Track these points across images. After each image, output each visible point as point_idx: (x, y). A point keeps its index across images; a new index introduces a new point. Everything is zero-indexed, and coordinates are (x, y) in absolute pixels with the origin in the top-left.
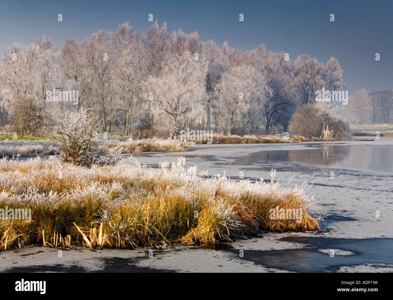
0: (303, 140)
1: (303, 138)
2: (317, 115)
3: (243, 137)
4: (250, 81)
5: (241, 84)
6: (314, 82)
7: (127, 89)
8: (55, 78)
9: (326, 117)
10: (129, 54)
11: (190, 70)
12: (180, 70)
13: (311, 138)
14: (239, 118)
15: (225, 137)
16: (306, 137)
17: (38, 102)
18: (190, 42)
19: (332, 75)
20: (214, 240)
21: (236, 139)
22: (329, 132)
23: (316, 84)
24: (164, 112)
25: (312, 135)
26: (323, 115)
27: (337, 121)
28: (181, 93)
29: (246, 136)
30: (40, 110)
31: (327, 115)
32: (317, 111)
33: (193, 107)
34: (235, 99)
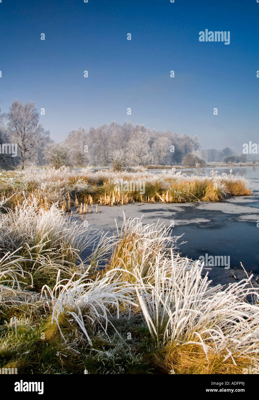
0: (188, 168)
1: (188, 166)
2: (193, 157)
3: (165, 166)
4: (166, 143)
5: (163, 144)
6: (189, 145)
7: (115, 147)
8: (88, 143)
9: (197, 158)
10: (115, 133)
11: (145, 138)
12: (142, 138)
13: (191, 167)
14: (162, 159)
15: (157, 166)
16: (189, 166)
17: (82, 153)
18: (141, 128)
19: (196, 142)
20: (218, 199)
21: (162, 167)
22: (198, 164)
23: (190, 145)
24: (135, 155)
25: (191, 165)
26: (196, 157)
27: (201, 160)
28: (142, 147)
29: (166, 166)
30: (84, 155)
31: (197, 157)
32: (193, 156)
33: (147, 153)
34: (160, 151)
